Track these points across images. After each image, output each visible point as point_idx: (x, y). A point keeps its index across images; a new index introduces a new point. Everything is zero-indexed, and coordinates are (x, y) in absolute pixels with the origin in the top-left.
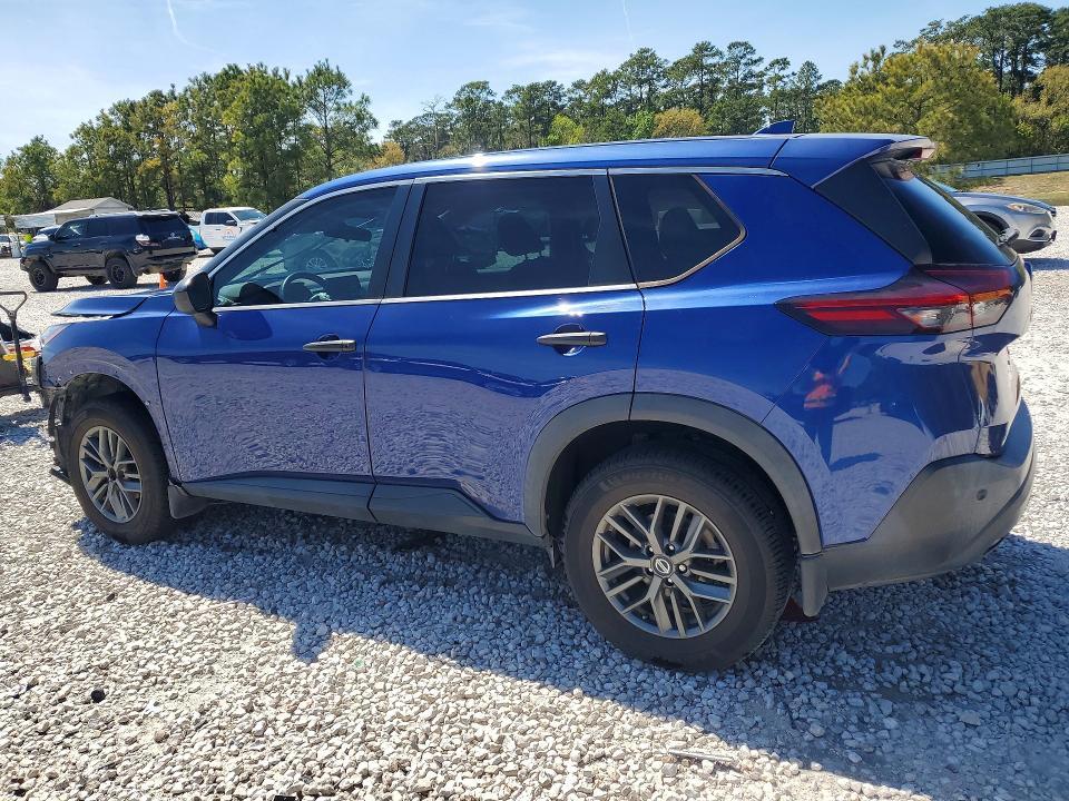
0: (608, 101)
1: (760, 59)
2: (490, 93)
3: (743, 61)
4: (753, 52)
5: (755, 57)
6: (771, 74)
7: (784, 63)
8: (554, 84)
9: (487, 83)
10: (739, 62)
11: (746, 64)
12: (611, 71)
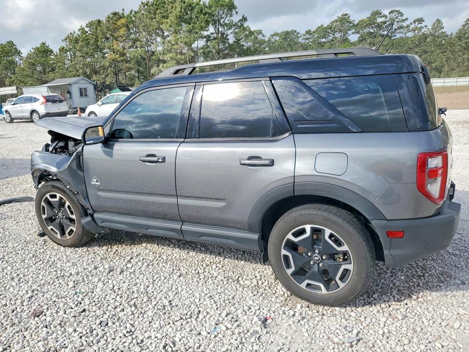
0: (324, 40)
1: (407, 19)
2: (263, 36)
3: (396, 20)
4: (402, 15)
5: (404, 18)
6: (413, 26)
7: (420, 20)
8: (295, 31)
9: (262, 30)
10: (394, 21)
11: (398, 22)
12: (325, 25)
